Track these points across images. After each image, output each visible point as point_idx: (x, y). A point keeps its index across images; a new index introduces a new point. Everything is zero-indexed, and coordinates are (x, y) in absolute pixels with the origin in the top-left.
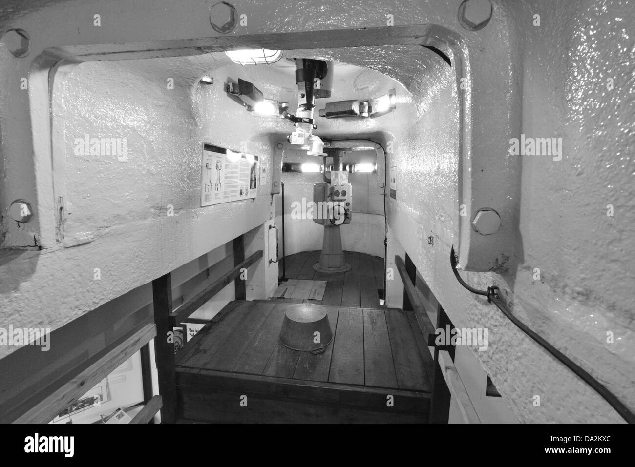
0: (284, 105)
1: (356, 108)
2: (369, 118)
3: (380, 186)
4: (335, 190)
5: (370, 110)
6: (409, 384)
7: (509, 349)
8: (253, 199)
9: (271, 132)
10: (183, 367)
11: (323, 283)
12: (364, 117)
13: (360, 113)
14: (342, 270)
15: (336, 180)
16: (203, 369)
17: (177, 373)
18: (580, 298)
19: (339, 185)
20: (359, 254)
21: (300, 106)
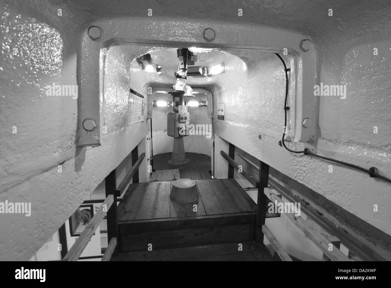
0: (159, 67)
1: (201, 71)
2: (208, 76)
3: (210, 114)
4: (181, 117)
5: (208, 73)
6: (245, 210)
7: (315, 170)
8: (143, 122)
9: (152, 82)
10: (121, 221)
11: (177, 170)
12: (204, 76)
13: (203, 74)
14: (185, 162)
15: (181, 111)
16: (134, 220)
17: (119, 225)
18: (347, 144)
19: (183, 113)
20: (191, 153)
21: (180, 69)
